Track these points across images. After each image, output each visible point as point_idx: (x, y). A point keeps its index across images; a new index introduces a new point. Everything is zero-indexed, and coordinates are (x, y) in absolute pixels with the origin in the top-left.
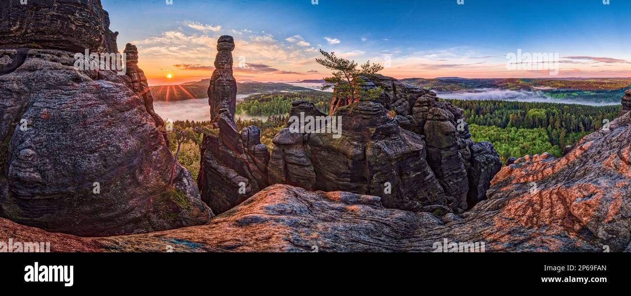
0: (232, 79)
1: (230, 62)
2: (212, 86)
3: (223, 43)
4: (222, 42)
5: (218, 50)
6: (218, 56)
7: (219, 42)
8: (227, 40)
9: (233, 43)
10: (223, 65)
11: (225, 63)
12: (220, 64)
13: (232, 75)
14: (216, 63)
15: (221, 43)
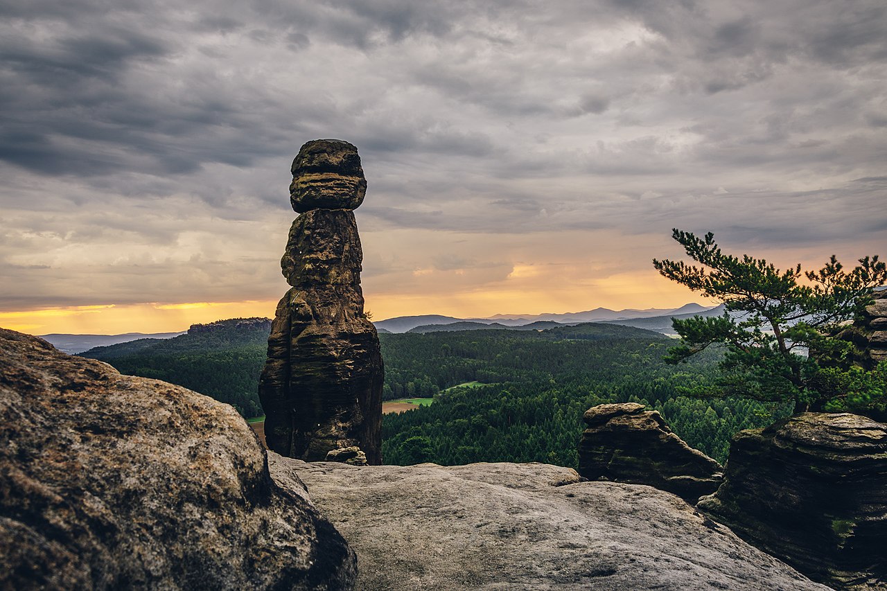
0: (360, 331)
1: (352, 258)
2: (277, 364)
3: (315, 176)
4: (312, 170)
5: (297, 207)
6: (296, 234)
7: (297, 171)
8: (334, 160)
9: (361, 174)
10: (324, 273)
11: (329, 262)
12: (308, 266)
13: (360, 313)
14: (290, 266)
15: (306, 177)
